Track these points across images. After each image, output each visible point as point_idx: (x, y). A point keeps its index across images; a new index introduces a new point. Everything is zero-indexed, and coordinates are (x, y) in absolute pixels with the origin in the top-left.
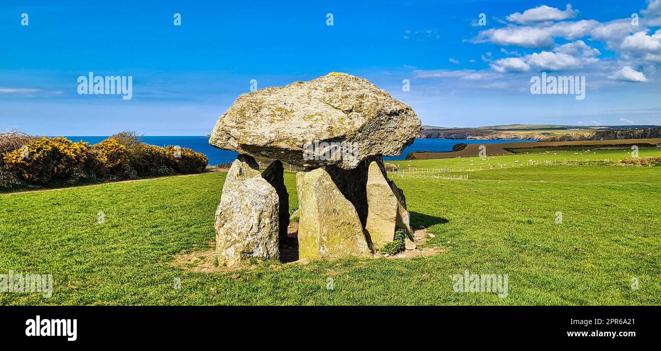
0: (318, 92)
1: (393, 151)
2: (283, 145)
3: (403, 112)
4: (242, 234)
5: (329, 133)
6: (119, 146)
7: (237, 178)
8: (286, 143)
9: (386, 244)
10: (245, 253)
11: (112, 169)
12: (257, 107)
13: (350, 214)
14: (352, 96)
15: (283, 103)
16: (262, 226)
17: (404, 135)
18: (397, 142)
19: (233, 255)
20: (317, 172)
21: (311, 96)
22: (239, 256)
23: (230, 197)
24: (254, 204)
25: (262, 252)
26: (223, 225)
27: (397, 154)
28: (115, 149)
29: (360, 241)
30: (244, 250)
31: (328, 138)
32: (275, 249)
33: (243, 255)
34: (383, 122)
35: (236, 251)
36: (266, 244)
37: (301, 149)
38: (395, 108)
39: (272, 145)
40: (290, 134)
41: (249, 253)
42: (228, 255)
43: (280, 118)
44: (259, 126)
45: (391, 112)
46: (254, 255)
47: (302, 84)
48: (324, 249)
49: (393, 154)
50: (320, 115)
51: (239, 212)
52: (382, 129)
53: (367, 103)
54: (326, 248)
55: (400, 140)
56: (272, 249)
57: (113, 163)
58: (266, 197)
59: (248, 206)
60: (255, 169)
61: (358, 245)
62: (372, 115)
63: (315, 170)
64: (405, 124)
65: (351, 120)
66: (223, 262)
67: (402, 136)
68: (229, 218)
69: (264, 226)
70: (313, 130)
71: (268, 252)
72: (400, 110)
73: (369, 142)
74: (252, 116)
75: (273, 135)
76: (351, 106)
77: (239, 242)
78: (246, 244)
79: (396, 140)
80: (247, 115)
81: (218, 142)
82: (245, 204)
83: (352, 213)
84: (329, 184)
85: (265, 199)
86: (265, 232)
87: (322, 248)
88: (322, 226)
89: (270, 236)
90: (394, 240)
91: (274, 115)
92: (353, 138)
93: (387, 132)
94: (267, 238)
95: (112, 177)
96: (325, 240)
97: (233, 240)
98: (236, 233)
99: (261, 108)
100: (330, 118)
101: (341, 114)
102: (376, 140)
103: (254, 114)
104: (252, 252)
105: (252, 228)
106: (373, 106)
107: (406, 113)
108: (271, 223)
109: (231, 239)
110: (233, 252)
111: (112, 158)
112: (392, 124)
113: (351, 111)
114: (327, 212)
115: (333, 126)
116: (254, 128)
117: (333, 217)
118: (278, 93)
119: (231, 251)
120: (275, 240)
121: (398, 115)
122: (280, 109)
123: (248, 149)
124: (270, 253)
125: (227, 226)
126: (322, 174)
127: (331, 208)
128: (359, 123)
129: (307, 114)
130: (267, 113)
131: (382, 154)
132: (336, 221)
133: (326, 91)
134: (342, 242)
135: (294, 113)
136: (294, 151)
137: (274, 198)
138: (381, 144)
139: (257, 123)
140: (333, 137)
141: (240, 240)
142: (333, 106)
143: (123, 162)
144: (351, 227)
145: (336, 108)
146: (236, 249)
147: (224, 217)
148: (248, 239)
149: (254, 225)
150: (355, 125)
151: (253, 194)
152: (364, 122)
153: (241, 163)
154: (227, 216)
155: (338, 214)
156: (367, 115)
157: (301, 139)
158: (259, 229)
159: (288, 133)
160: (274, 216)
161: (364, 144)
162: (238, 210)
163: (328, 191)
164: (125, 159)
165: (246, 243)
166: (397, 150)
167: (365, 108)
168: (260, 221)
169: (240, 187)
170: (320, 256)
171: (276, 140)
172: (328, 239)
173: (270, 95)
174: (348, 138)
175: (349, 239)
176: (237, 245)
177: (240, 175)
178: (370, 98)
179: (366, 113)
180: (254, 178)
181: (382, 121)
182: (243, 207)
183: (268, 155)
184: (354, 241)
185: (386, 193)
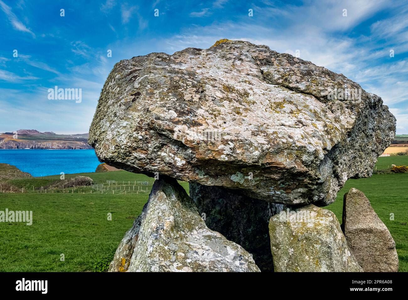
50: (291, 102)
65: (334, 114)
67: (380, 143)
74: (196, 99)
75: (262, 140)
101: (316, 103)
130: (219, 95)
133: (258, 62)
145: (302, 92)
152: (354, 117)
171: (271, 150)
185: (382, 243)
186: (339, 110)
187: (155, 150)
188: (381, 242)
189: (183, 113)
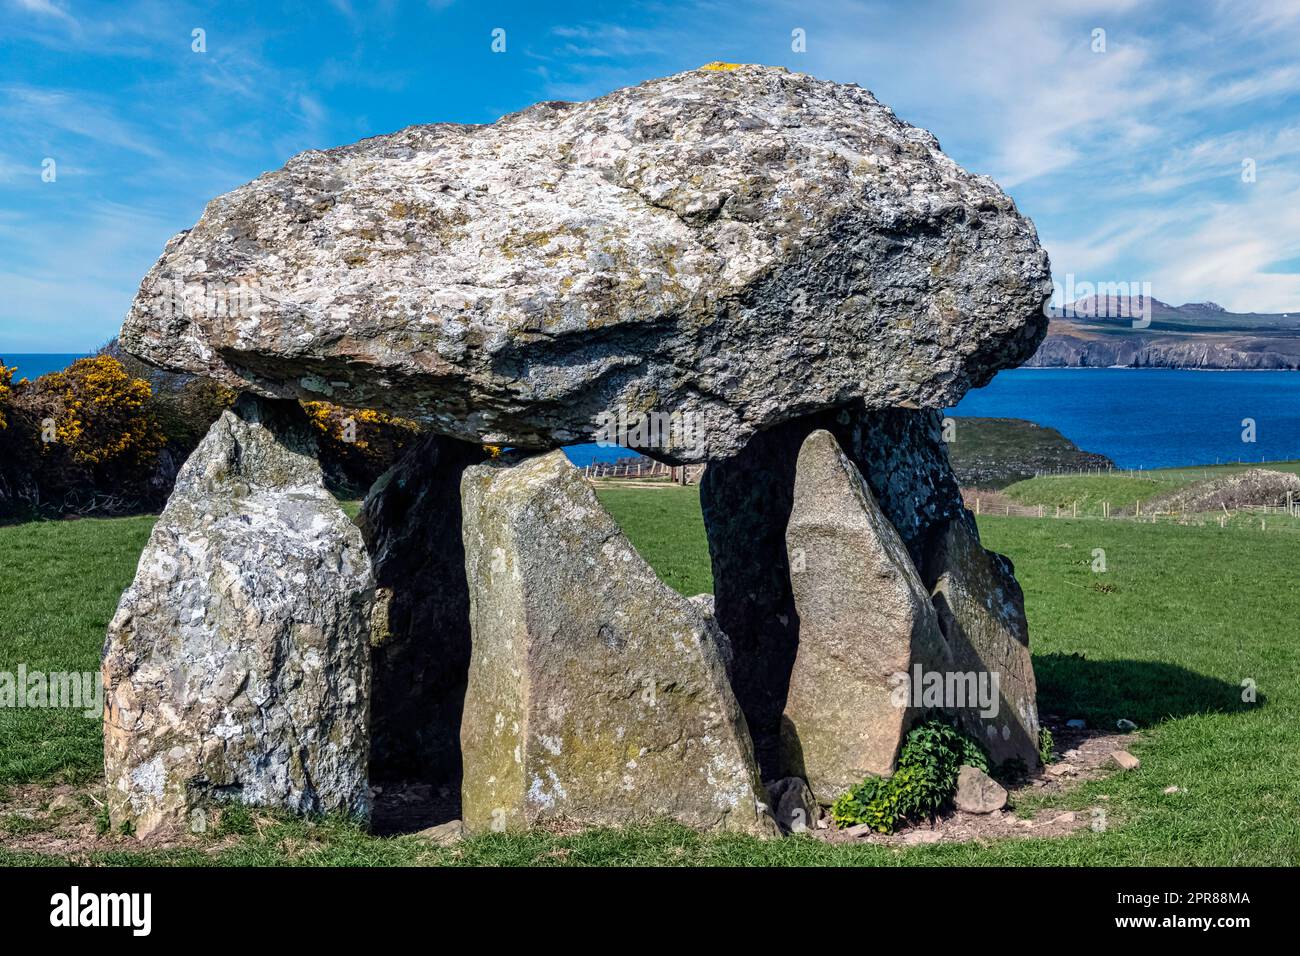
0: (606, 143)
1: (914, 386)
2: (380, 353)
3: (961, 219)
4: (200, 706)
5: (595, 306)
6: (127, 383)
7: (217, 486)
8: (394, 345)
9: (859, 782)
10: (206, 784)
11: (99, 469)
12: (311, 201)
13: (679, 645)
14: (733, 154)
15: (438, 186)
16: (288, 681)
17: (963, 320)
18: (933, 349)
19: (159, 794)
20: (542, 465)
21: (573, 159)
22: (182, 798)
23: (170, 560)
24: (260, 590)
25: (280, 786)
26: (132, 670)
27: (935, 399)
28: (113, 392)
29: (720, 762)
30: (200, 775)
31: (584, 326)
32: (345, 777)
33: (196, 794)
34: (860, 265)
35: (171, 778)
36: (303, 754)
37: (460, 370)
38: (922, 200)
39: (335, 352)
40: (414, 307)
41: (223, 788)
42: (139, 790)
43: (399, 245)
44: (301, 277)
45: (899, 221)
46: (248, 797)
47: (561, 113)
48: (547, 787)
49: (916, 401)
50: (577, 232)
51: (199, 622)
52: (855, 292)
53: (786, 183)
54: (557, 786)
55: (946, 341)
56: (332, 778)
57: (104, 447)
58: (314, 564)
59: (235, 596)
60: (299, 451)
61: (711, 780)
62: (804, 231)
63: (538, 459)
64: (974, 270)
65: (710, 255)
66: (122, 819)
67: (954, 323)
68: (157, 644)
69: (297, 684)
70: (523, 292)
71: (310, 787)
72: (946, 212)
73: (792, 349)
74: (281, 236)
75: (343, 313)
76: (713, 197)
77: (183, 740)
78: (207, 752)
79: (929, 342)
80: (262, 234)
81: (146, 339)
82: (224, 587)
83: (690, 644)
84: (586, 520)
85: (308, 571)
86: (300, 706)
87: (538, 783)
88: (542, 691)
89: (325, 724)
90: (897, 766)
91: (374, 233)
92: (716, 329)
93: (883, 305)
94: (311, 733)
95: (99, 501)
96: (556, 751)
97: (161, 731)
98: (176, 706)
99: (327, 204)
100: (614, 243)
101: (669, 228)
102: (827, 337)
103: (290, 229)
104: (238, 786)
105: (243, 687)
106: (814, 194)
107: (976, 225)
108: (330, 669)
109: (153, 729)
110: (161, 780)
111: (97, 428)
112: (908, 272)
113: (713, 215)
114: (568, 632)
115: (623, 276)
116: (278, 285)
117: (595, 657)
118: (442, 146)
119: (153, 774)
120: (346, 742)
121: (934, 232)
122: (409, 210)
123: (252, 369)
124: (321, 791)
125: (147, 674)
126: (555, 475)
127: (588, 619)
128: (741, 265)
129: (524, 230)
130: (347, 225)
131: (860, 399)
132: (610, 674)
133: (638, 134)
134: (632, 764)
135: (468, 227)
136: (427, 379)
137: (348, 569)
138: (853, 356)
139: (293, 265)
140: (609, 322)
141: (188, 733)
142: (645, 197)
143: (143, 442)
144: (682, 701)
145: (657, 205)
146: (171, 766)
147: (138, 638)
148: (219, 730)
149: (253, 674)
150: (726, 274)
151: (260, 552)
152: (766, 260)
153: (239, 429)
154: (152, 636)
155: (622, 643)
156: (782, 232)
157: (457, 329)
158: (275, 697)
159: (408, 306)
160: (343, 645)
161: (771, 357)
162: (198, 613)
163: (576, 546)
164: (149, 434)
165: (210, 743)
166: (935, 381)
167: (778, 202)
168: (278, 661)
169: (222, 521)
170: (529, 818)
171: (351, 331)
172: (569, 748)
173: (411, 157)
174: (688, 326)
175: (668, 754)
176: (177, 752)
177: (230, 473)
178: (813, 161)
179: (780, 224)
180: (293, 490)
181: (857, 256)
182: (216, 601)
183: (329, 392)
184: (694, 761)
185: (862, 563)
186: (737, 244)
187: (172, 332)
188: (859, 559)
189: (219, 264)
